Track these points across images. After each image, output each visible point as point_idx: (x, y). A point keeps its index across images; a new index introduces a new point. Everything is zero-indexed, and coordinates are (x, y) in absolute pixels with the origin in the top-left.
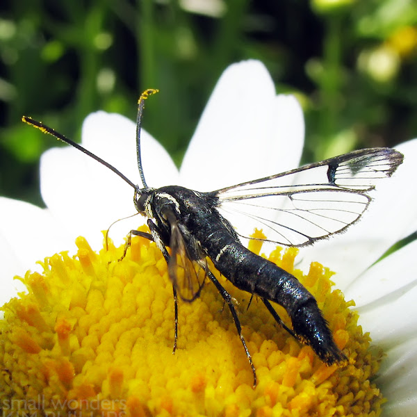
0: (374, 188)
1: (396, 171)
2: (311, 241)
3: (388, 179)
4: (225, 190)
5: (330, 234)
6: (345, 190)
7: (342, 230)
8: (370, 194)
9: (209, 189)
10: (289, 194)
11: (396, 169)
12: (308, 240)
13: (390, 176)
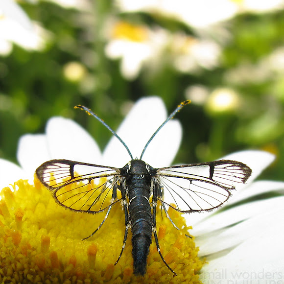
0: (234, 188)
1: (248, 180)
2: (191, 211)
3: (242, 184)
4: (162, 169)
5: (202, 210)
6: (218, 185)
7: (209, 210)
8: (232, 191)
9: (154, 166)
10: (191, 180)
11: (247, 178)
12: (189, 209)
13: (244, 183)
